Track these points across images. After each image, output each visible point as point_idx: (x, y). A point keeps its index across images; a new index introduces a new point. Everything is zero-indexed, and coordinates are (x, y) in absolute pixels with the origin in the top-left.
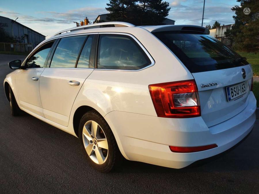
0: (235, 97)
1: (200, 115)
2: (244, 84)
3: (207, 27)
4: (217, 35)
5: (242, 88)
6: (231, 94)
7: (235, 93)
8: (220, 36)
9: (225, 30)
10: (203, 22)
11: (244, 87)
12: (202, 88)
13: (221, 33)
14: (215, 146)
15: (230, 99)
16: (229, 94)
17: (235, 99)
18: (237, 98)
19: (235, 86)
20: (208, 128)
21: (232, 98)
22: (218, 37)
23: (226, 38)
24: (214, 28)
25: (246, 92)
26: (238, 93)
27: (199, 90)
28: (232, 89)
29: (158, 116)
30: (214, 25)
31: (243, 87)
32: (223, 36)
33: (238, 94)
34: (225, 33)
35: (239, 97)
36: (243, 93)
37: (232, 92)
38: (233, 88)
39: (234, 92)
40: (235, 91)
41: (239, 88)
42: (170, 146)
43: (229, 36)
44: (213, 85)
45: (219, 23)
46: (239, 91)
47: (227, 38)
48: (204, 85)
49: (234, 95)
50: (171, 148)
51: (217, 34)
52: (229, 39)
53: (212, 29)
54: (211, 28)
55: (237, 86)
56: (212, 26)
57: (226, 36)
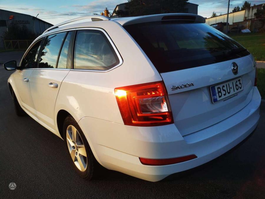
0: (223, 97)
1: (172, 122)
2: (239, 80)
3: (236, 9)
4: (245, 18)
5: (236, 85)
6: (217, 95)
7: (223, 93)
8: (250, 18)
9: (255, 11)
10: (229, 3)
11: (240, 83)
12: (173, 90)
13: (250, 15)
14: (193, 157)
15: (215, 100)
16: (214, 94)
17: (225, 99)
18: (228, 98)
19: (225, 85)
20: (183, 136)
21: (218, 99)
22: (247, 19)
23: (256, 20)
24: (242, 9)
25: (242, 89)
26: (229, 91)
27: (169, 94)
28: (218, 88)
29: (125, 124)
30: (243, 6)
31: (238, 83)
32: (253, 17)
33: (229, 93)
34: (255, 14)
35: (232, 96)
36: (236, 91)
37: (219, 92)
38: (221, 86)
39: (222, 91)
40: (224, 90)
41: (231, 86)
42: (139, 158)
43: (260, 18)
44: (187, 85)
45: (249, 3)
46: (231, 90)
47: (258, 20)
48: (175, 87)
49: (223, 94)
50: (141, 160)
51: (246, 16)
52: (260, 20)
53: (241, 11)
54: (240, 9)
55: (227, 83)
56: (241, 7)
57: (257, 18)
